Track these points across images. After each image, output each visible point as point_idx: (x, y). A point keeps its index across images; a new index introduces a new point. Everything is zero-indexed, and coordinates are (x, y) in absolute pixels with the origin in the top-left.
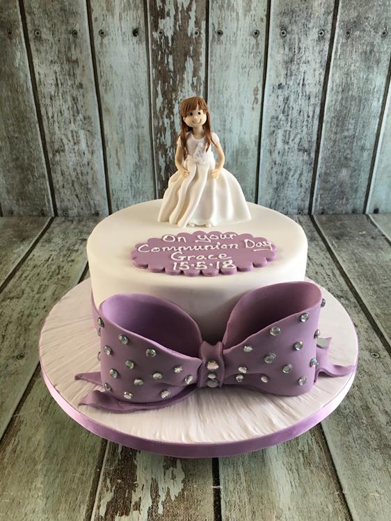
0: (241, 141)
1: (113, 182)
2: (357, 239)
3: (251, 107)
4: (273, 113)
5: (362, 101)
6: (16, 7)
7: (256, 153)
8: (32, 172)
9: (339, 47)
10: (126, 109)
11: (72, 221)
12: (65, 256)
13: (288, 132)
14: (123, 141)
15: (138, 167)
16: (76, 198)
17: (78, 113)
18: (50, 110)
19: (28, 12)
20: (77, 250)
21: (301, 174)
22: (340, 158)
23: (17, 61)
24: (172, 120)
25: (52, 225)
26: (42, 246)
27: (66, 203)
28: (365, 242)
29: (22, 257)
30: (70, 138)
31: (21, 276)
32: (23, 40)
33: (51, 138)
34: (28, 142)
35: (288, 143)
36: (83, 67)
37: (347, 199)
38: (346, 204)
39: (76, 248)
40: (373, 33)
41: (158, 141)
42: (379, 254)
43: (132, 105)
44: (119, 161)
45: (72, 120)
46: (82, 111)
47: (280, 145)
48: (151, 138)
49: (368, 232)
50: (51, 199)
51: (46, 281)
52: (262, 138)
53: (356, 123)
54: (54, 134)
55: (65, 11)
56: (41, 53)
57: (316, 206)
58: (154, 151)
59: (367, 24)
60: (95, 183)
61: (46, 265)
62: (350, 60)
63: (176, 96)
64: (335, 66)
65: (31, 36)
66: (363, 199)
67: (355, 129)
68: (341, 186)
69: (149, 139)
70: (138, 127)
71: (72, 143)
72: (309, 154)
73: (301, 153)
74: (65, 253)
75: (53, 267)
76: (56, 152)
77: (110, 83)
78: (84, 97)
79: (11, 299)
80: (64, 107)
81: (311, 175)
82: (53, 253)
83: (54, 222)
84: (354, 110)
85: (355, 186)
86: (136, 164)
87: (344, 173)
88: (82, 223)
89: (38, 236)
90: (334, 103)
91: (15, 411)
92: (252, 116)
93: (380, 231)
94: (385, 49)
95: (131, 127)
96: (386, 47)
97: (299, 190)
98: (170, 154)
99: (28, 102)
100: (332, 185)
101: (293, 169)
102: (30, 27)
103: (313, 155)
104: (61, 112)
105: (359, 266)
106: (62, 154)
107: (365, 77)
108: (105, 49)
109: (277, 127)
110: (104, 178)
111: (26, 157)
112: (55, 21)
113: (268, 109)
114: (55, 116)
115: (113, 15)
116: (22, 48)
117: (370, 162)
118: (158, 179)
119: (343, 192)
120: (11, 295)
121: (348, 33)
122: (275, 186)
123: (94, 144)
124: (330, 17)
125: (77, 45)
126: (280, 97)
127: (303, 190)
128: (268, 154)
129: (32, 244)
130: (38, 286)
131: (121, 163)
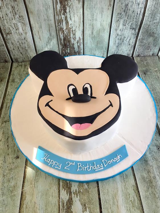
0: (101, 25)
1: (38, 46)
3: (107, 8)
4: (119, 12)
7: (109, 30)
13: (126, 21)
14: (41, 27)
15: (50, 39)
16: (21, 54)
17: (16, 14)
21: (130, 40)
22: (150, 33)
24: (66, 16)
25: (13, 69)
26: (11, 85)
27: (16, 56)
29: (4, 93)
30: (14, 27)
31: (6, 107)
33: (4, 28)
35: (125, 25)
38: (150, 52)
41: (59, 27)
43: (44, 9)
44: (40, 36)
45: (13, 18)
47: (121, 26)
48: (56, 25)
50: (9, 55)
52: (112, 23)
57: (136, 53)
58: (57, 31)
60: (29, 47)
63: (67, 3)
68: (149, 44)
69: (54, 26)
70: (48, 20)
71: (15, 30)
72: (135, 30)
73: (131, 30)
78: (18, 6)
79: (6, 122)
80: (8, 12)
81: (135, 39)
83: (13, 67)
86: (49, 37)
89: (8, 78)
90: (151, 6)
91: (22, 187)
92: (107, 13)
95: (45, 20)
97: (128, 47)
98: (66, 33)
100: (145, 44)
101: (127, 37)
103: (137, 31)
104: (7, 14)
105: (154, 93)
106: (10, 35)
109: (121, 18)
110: (33, 45)
113: (116, 9)
118: (60, 44)
120: (5, 120)
122: (117, 45)
126: (123, 4)
127: (130, 46)
128: (115, 31)
129: (6, 83)
131: (41, 38)
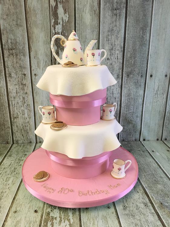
2: (137, 152)
5: (135, 100)
6: (2, 65)
8: (4, 126)
9: (125, 81)
10: (44, 102)
11: (21, 146)
12: (17, 163)
18: (13, 102)
19: (7, 67)
20: (23, 160)
23: (1, 84)
28: (140, 153)
32: (4, 77)
34: (3, 114)
36: (28, 86)
37: (132, 135)
39: (22, 159)
40: (137, 76)
42: (146, 159)
46: (26, 102)
49: (141, 149)
51: (9, 175)
53: (134, 107)
54: (14, 111)
55: (21, 67)
56: (11, 81)
59: (135, 72)
61: (9, 168)
62: (130, 85)
64: (124, 87)
65: (7, 75)
66: (139, 135)
67: (134, 110)
74: (17, 161)
75: (13, 168)
76: (15, 118)
77: (38, 92)
82: (13, 162)
84: (132, 103)
85: (135, 130)
87: (130, 126)
88: (25, 147)
93: (146, 148)
94: (142, 81)
96: (142, 80)
99: (5, 99)
102: (7, 72)
107: (136, 91)
108: (36, 81)
111: (2, 120)
112: (17, 70)
114: (15, 104)
115: (40, 69)
116: (4, 79)
117: (140, 121)
119: (130, 132)
121: (128, 76)
123: (31, 115)
124: (121, 71)
125: (26, 78)
130: (6, 178)
